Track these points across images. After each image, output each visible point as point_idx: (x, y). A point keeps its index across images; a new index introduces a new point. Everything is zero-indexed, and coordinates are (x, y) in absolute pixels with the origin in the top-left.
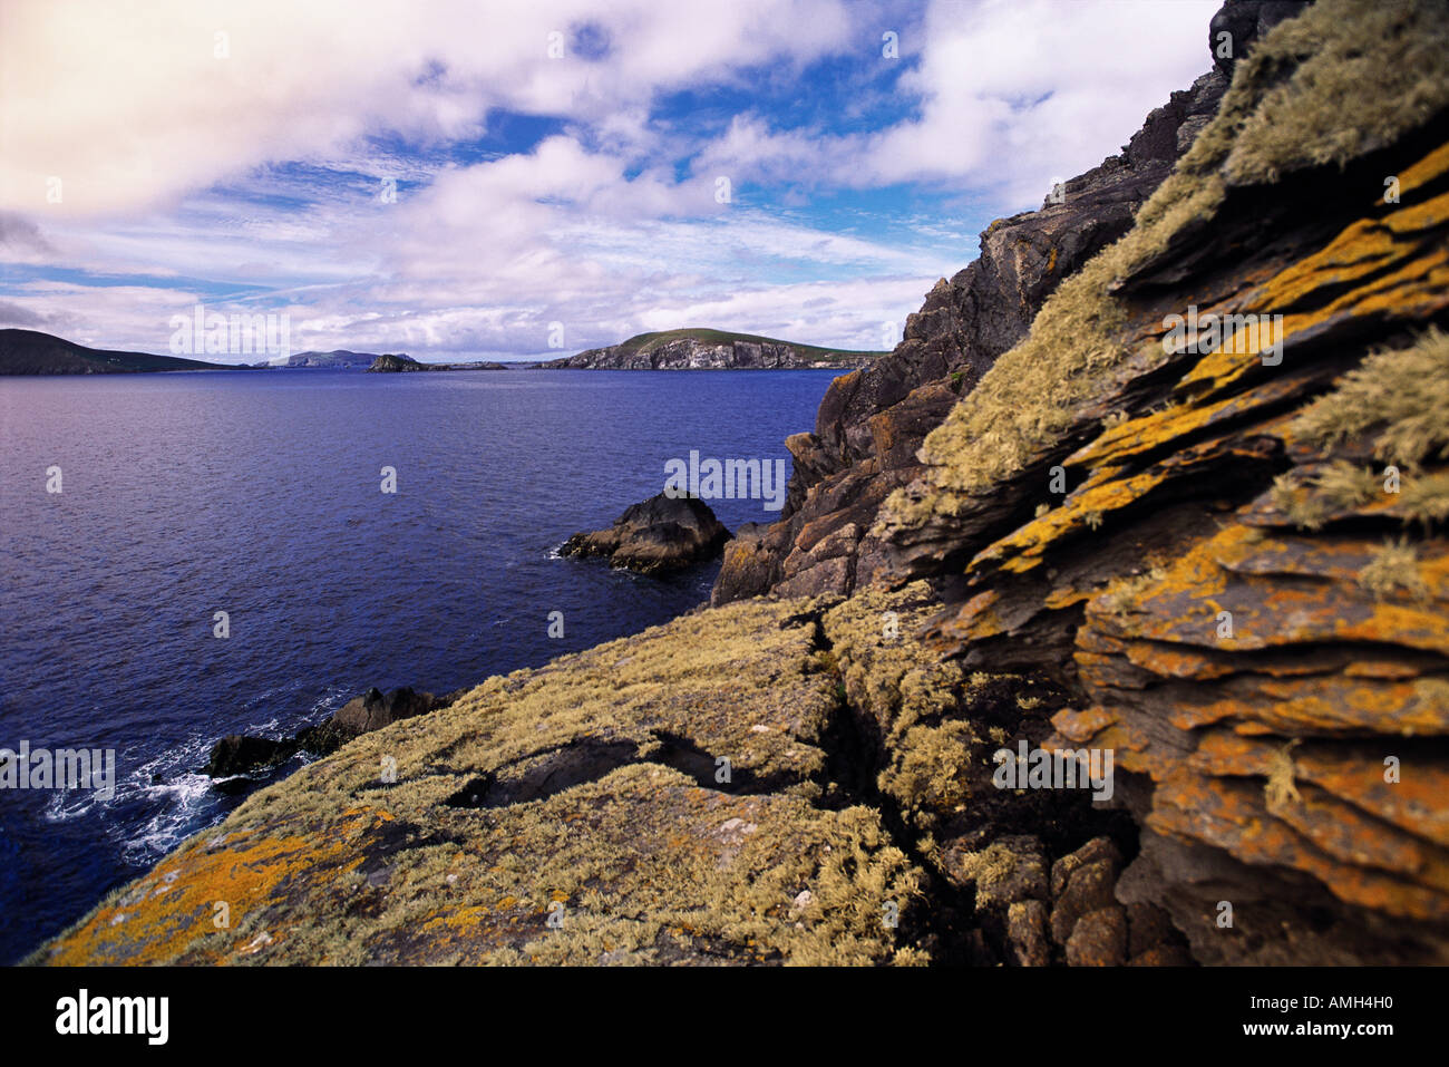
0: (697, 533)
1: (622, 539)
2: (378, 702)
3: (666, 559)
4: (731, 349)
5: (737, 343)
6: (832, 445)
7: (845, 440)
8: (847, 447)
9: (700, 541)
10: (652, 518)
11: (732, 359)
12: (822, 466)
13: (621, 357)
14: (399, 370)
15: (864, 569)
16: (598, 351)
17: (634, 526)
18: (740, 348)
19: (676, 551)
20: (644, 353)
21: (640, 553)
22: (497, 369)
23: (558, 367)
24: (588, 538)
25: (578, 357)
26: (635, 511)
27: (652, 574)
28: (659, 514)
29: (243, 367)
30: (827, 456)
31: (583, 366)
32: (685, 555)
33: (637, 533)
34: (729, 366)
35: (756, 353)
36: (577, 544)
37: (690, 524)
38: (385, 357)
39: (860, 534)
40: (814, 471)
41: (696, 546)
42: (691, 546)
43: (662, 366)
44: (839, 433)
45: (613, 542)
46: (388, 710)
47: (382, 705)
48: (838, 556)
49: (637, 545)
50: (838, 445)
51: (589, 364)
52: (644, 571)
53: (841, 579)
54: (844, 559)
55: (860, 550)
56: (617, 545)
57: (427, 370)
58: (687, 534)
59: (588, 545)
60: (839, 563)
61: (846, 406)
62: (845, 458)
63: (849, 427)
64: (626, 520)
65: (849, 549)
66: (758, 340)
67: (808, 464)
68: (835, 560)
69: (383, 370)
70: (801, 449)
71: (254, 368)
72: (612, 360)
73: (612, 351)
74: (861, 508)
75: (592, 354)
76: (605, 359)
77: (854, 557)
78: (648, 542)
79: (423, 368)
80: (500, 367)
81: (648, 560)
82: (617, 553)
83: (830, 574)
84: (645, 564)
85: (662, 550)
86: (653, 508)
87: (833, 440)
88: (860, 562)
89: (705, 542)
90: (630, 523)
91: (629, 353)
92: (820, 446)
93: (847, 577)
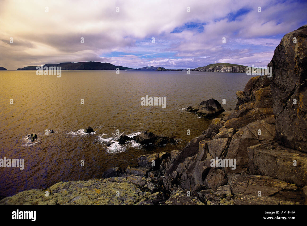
0: (216, 109)
1: (199, 109)
2: (146, 134)
3: (209, 114)
4: (232, 68)
5: (233, 66)
6: (248, 95)
7: (252, 94)
8: (252, 96)
9: (217, 111)
10: (206, 105)
11: (232, 70)
12: (245, 100)
13: (206, 69)
14: (162, 70)
15: (233, 143)
16: (201, 67)
17: (202, 106)
18: (234, 68)
19: (211, 113)
20: (211, 68)
21: (202, 112)
22: (180, 71)
23: (192, 71)
24: (192, 107)
25: (197, 69)
26: (203, 103)
27: (205, 117)
28: (208, 104)
29: (136, 69)
30: (247, 98)
31: (197, 71)
32: (213, 114)
33: (203, 108)
34: (231, 72)
35: (238, 69)
36: (190, 108)
37: (215, 107)
38: (160, 68)
39: (234, 132)
40: (243, 101)
41: (216, 112)
42: (215, 112)
43: (215, 71)
44: (251, 92)
45: (198, 109)
46: (148, 136)
47: (147, 134)
48: (226, 137)
49: (202, 110)
50: (250, 95)
51: (199, 70)
52: (203, 116)
53: (224, 145)
54: (227, 139)
55: (233, 137)
56: (198, 110)
57: (167, 70)
58: (214, 109)
59: (192, 109)
60: (225, 140)
61: (254, 85)
62: (251, 99)
63: (254, 91)
64: (201, 105)
65: (230, 136)
66: (239, 66)
67: (241, 99)
68: (224, 139)
69: (159, 70)
70: (240, 95)
71: (138, 69)
72: (204, 70)
73: (204, 68)
74: (245, 118)
75: (200, 68)
76: (203, 69)
77: (230, 138)
78: (205, 110)
79: (166, 70)
80: (181, 70)
81: (204, 114)
82: (198, 111)
83: (221, 143)
84: (204, 115)
85: (208, 112)
86: (207, 103)
87: (249, 94)
88: (232, 141)
89: (218, 111)
90: (202, 105)
91: (208, 68)
92: (245, 95)
93: (226, 145)
